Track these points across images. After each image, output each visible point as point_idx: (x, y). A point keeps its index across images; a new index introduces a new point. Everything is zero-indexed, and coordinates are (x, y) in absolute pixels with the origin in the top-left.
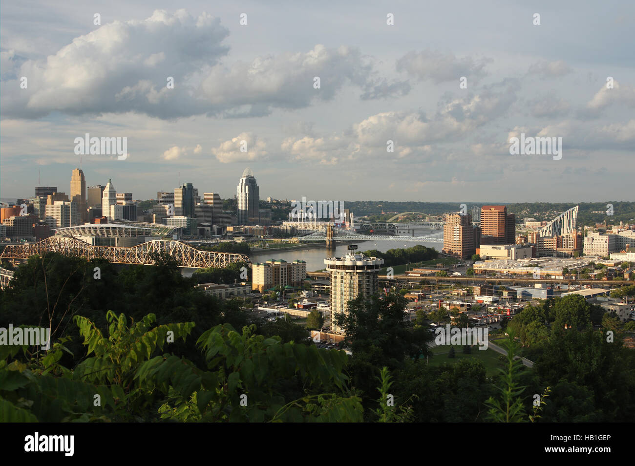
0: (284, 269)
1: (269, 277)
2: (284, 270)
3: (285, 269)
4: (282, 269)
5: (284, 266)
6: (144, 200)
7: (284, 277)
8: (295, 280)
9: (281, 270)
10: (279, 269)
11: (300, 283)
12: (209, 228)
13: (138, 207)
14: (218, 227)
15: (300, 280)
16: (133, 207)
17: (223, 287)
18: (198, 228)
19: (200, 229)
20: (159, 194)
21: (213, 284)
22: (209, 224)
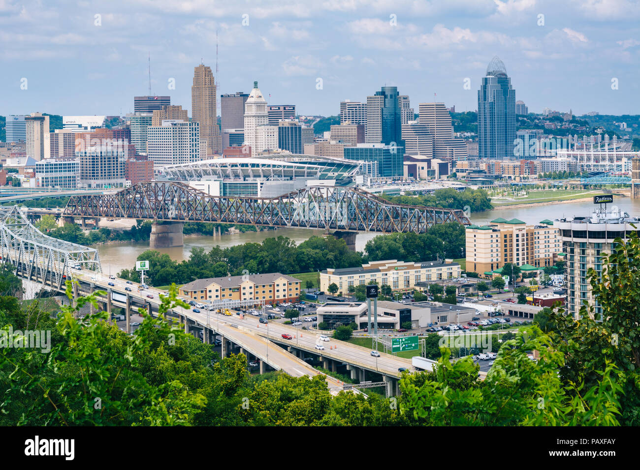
0: (520, 235)
1: (495, 250)
2: (520, 238)
3: (523, 235)
4: (517, 236)
5: (520, 230)
6: (327, 116)
7: (520, 250)
8: (542, 256)
9: (515, 238)
10: (511, 236)
11: (551, 260)
12: (425, 164)
13: (304, 130)
14: (441, 162)
15: (551, 255)
16: (296, 128)
17: (412, 267)
18: (405, 163)
19: (409, 166)
20: (343, 105)
21: (396, 261)
22: (424, 157)
